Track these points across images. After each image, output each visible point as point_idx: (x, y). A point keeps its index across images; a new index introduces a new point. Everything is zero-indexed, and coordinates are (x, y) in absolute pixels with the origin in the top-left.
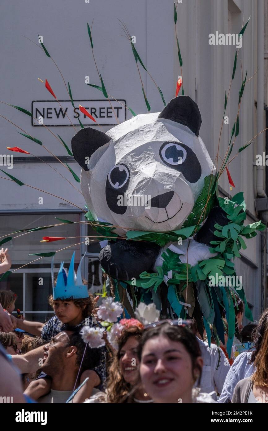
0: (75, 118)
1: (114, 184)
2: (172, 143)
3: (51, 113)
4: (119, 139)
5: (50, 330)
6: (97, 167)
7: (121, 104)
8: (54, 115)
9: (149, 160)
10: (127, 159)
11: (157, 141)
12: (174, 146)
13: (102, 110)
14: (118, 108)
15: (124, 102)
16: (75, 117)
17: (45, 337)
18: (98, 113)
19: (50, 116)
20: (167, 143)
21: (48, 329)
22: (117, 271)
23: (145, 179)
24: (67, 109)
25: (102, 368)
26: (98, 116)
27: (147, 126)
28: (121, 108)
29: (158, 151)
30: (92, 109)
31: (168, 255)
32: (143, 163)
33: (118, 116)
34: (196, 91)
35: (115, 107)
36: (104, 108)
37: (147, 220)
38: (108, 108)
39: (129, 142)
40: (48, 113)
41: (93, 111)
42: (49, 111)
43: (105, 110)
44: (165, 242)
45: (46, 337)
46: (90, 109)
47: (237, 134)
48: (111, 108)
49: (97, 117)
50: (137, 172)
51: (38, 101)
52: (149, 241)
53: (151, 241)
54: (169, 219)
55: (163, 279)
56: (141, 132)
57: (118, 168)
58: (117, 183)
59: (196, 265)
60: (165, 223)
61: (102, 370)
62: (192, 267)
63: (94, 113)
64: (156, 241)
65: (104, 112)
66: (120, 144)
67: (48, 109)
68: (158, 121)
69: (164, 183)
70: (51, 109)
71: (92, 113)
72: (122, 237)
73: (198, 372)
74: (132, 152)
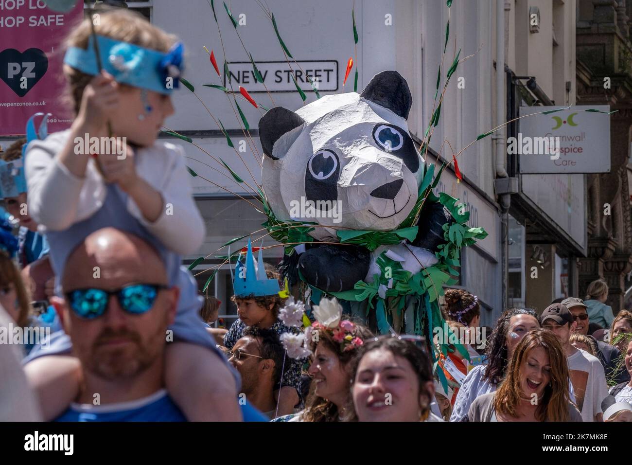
0: (276, 83)
1: (317, 174)
2: (384, 125)
3: (248, 77)
4: (315, 121)
5: (234, 336)
6: (289, 155)
7: (332, 66)
8: (251, 79)
9: (363, 144)
10: (333, 144)
11: (367, 123)
12: (388, 128)
13: (309, 73)
14: (328, 71)
15: (336, 63)
16: (276, 81)
17: (228, 344)
18: (304, 77)
19: (246, 80)
20: (379, 125)
21: (232, 335)
22: (329, 279)
23: (367, 165)
24: (266, 72)
25: (296, 382)
26: (305, 80)
27: (349, 106)
28: (332, 70)
29: (371, 134)
30: (297, 71)
31: (383, 261)
32: (355, 147)
33: (328, 81)
34: (422, 49)
35: (325, 69)
36: (311, 71)
37: (369, 214)
38: (316, 71)
39: (330, 124)
40: (244, 77)
41: (299, 74)
42: (246, 74)
43: (313, 73)
44: (375, 246)
45: (230, 344)
46: (294, 72)
47: (436, 124)
48: (320, 71)
49: (303, 81)
50: (351, 159)
51: (231, 63)
52: (357, 245)
53: (360, 244)
54: (396, 213)
55: (378, 290)
56: (344, 113)
57: (321, 154)
58: (321, 173)
59: (417, 273)
60: (390, 219)
61: (297, 384)
62: (414, 275)
63: (300, 76)
64: (367, 243)
65: (311, 76)
66: (319, 128)
67: (244, 72)
68: (361, 100)
69: (391, 169)
70: (248, 72)
71: (297, 76)
72: (320, 240)
73: (427, 400)
74: (338, 136)
